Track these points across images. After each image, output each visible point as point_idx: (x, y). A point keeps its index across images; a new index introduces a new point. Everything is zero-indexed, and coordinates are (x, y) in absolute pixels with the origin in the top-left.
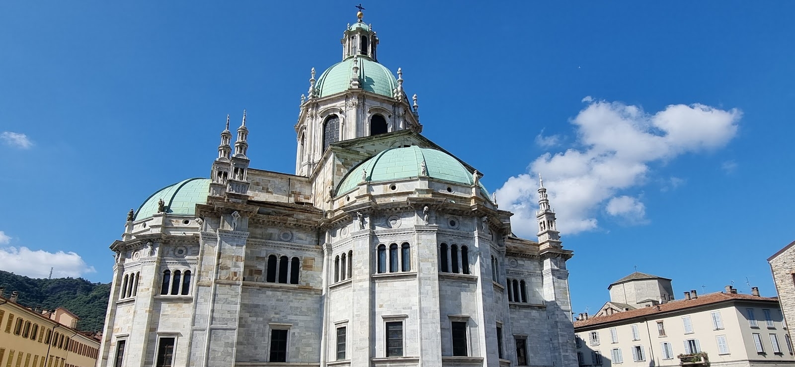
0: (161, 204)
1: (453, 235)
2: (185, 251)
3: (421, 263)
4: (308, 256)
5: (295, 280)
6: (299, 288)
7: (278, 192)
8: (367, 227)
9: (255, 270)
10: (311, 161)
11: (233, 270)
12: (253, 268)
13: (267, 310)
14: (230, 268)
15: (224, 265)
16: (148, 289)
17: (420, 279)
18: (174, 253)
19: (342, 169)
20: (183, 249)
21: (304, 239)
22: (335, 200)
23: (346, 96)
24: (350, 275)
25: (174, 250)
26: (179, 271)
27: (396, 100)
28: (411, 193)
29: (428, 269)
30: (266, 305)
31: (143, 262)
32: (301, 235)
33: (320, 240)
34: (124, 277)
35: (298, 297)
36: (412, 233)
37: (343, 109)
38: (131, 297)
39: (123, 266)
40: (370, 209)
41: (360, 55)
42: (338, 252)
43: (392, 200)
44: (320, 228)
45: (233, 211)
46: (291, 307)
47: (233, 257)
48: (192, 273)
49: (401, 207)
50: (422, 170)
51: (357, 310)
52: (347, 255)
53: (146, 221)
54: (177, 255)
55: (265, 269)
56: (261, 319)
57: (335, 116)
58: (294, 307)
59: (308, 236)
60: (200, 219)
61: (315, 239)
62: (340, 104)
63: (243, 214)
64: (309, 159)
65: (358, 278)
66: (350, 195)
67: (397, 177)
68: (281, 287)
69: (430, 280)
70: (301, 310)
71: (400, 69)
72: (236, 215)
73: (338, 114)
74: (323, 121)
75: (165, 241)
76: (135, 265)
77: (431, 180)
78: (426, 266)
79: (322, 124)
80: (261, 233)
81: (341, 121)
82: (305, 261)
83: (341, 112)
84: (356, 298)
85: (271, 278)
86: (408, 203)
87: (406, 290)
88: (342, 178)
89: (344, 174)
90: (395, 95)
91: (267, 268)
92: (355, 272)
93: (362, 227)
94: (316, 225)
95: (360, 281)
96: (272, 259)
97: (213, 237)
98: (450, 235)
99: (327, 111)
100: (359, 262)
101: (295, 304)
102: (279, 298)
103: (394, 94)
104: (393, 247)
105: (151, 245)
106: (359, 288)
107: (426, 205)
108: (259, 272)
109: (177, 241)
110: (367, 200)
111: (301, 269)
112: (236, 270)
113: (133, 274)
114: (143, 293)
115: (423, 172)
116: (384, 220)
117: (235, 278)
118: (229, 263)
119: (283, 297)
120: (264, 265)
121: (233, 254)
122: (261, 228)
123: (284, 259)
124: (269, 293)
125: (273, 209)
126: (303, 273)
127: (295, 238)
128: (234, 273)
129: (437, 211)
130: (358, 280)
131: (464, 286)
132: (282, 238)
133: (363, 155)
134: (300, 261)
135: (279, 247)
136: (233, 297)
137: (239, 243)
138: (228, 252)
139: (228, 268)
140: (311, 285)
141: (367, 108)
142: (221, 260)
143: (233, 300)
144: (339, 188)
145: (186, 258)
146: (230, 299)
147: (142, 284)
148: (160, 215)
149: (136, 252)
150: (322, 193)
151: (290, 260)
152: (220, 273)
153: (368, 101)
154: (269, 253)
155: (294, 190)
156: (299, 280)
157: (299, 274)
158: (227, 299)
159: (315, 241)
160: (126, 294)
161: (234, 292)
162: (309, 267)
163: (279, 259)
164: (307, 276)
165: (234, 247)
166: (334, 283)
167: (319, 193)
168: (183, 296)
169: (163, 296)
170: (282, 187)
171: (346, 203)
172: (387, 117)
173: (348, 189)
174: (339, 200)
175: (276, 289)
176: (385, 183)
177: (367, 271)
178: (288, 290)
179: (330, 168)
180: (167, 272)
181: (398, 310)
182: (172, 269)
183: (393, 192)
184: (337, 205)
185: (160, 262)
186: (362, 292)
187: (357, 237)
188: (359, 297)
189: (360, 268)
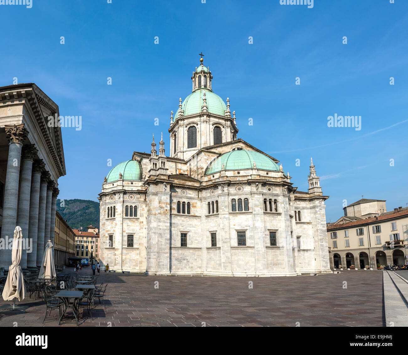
3: (255, 208)
4: (194, 201)
5: (189, 212)
6: (191, 216)
7: (171, 168)
8: (227, 191)
10: (182, 151)
11: (166, 208)
13: (178, 225)
15: (162, 206)
16: (121, 214)
17: (254, 215)
19: (207, 161)
20: (132, 196)
21: (191, 194)
22: (206, 176)
23: (200, 116)
24: (217, 211)
25: (129, 197)
26: (132, 206)
27: (226, 118)
28: (248, 176)
30: (178, 223)
31: (116, 202)
32: (191, 192)
33: (199, 194)
34: (107, 208)
35: (191, 220)
36: (249, 194)
37: (198, 123)
38: (113, 217)
39: (106, 203)
40: (228, 183)
42: (209, 200)
43: (238, 178)
44: (199, 189)
45: (164, 182)
46: (188, 224)
49: (244, 182)
51: (222, 226)
52: (215, 202)
53: (114, 182)
54: (130, 199)
56: (176, 229)
57: (194, 127)
59: (193, 193)
60: (147, 185)
61: (196, 193)
62: (196, 120)
64: (181, 149)
65: (222, 213)
66: (214, 175)
67: (240, 168)
68: (183, 215)
69: (259, 215)
72: (165, 184)
73: (196, 126)
74: (187, 129)
75: (124, 192)
76: (112, 203)
79: (186, 131)
81: (198, 130)
82: (193, 204)
84: (221, 221)
85: (179, 211)
86: (247, 181)
87: (247, 219)
89: (208, 163)
90: (226, 114)
91: (177, 207)
92: (220, 210)
93: (223, 191)
94: (197, 188)
95: (224, 214)
96: (179, 203)
98: (268, 195)
99: (189, 124)
101: (190, 223)
104: (239, 200)
105: (119, 195)
108: (174, 209)
109: (130, 193)
110: (225, 179)
111: (191, 208)
112: (167, 208)
113: (111, 207)
114: (118, 216)
115: (255, 166)
116: (234, 188)
117: (166, 212)
118: (164, 205)
119: (185, 220)
121: (165, 202)
122: (174, 189)
123: (184, 203)
124: (179, 218)
126: (192, 209)
127: (188, 193)
128: (166, 210)
131: (275, 217)
132: (182, 194)
133: (217, 154)
134: (191, 204)
135: (181, 198)
136: (166, 220)
137: (167, 197)
138: (163, 201)
139: (163, 208)
140: (196, 214)
141: (211, 123)
142: (160, 205)
143: (167, 221)
144: (207, 170)
145: (134, 200)
146: (165, 221)
147: (118, 212)
148: (121, 180)
149: (111, 197)
150: (195, 171)
151: (186, 203)
152: (161, 210)
153: (212, 119)
154: (177, 201)
155: (178, 168)
156: (191, 213)
157: (191, 209)
158: (164, 221)
159: (197, 195)
160: (110, 216)
161: (166, 218)
162: (194, 207)
163: (181, 203)
164: (194, 211)
165: (165, 199)
166: (208, 214)
167: (193, 170)
168: (135, 217)
169: (127, 217)
170: (173, 166)
171: (212, 178)
172: (222, 127)
173: (213, 172)
174: (208, 176)
175: (181, 216)
176: (234, 171)
177: (227, 210)
178: (186, 217)
179: (200, 160)
180: (127, 207)
181: (243, 227)
182: (129, 205)
183: (238, 175)
184: (207, 179)
185: (124, 202)
186: (225, 219)
187: (221, 195)
188: (223, 221)
189: (223, 209)
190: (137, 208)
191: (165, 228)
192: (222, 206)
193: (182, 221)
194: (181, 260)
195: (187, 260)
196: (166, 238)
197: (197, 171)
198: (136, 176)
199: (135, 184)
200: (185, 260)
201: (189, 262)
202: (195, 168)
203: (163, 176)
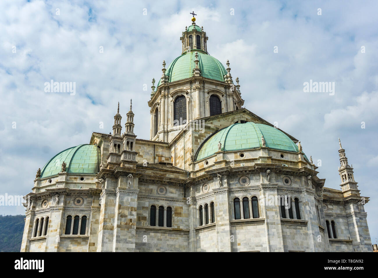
0: (64, 165)
1: (288, 190)
2: (82, 201)
3: (268, 212)
4: (177, 205)
5: (169, 224)
6: (173, 230)
7: (146, 155)
8: (226, 185)
9: (142, 217)
10: (166, 130)
11: (129, 217)
12: (140, 216)
13: (151, 247)
14: (127, 216)
15: (123, 214)
16: (56, 230)
17: (268, 224)
18: (74, 203)
19: (199, 140)
20: (80, 199)
21: (174, 193)
22: (195, 164)
23: (191, 82)
24: (213, 221)
25: (74, 200)
26: (78, 216)
27: (226, 83)
28: (256, 159)
29: (273, 216)
30: (150, 244)
31: (52, 209)
32: (173, 190)
33: (186, 193)
34: (35, 221)
35: (172, 237)
36: (259, 189)
37: (189, 91)
38: (42, 236)
39: (34, 212)
40: (227, 172)
41: (196, 49)
42: (201, 202)
43: (242, 165)
44: (185, 184)
45: (128, 173)
46: (168, 245)
47: (129, 208)
48: (87, 218)
49: (250, 169)
50: (263, 143)
51: (221, 247)
52: (209, 205)
53: (51, 178)
54: (76, 204)
55: (149, 216)
57: (183, 96)
58: (170, 245)
59: (177, 190)
60: (102, 179)
61: (182, 192)
62: (185, 88)
63: (135, 175)
64: (164, 128)
65: (220, 223)
66: (208, 160)
67: (244, 147)
68: (160, 230)
69: (275, 224)
70: (175, 247)
73: (185, 95)
74: (173, 100)
75: (68, 193)
76: (44, 211)
77: (269, 149)
78: (271, 214)
79: (172, 102)
80: (145, 189)
81: (188, 100)
82: (176, 210)
83: (187, 93)
84: (219, 238)
85: (153, 223)
86: (255, 168)
87: (257, 232)
88: (199, 146)
89: (200, 144)
90: (226, 80)
91: (150, 215)
92: (217, 219)
93: (222, 185)
94: (183, 182)
95: (222, 225)
96: (153, 207)
97: (113, 193)
98: (286, 190)
99: (176, 93)
100: (220, 211)
102: (159, 238)
103: (224, 79)
104: (245, 199)
105: (58, 197)
106: (222, 231)
107: (269, 169)
108: (144, 218)
109: (76, 194)
110: (223, 165)
111: (174, 216)
112: (131, 217)
113: (43, 219)
114: (52, 233)
115: (263, 144)
116: (237, 179)
117: (131, 223)
118: (126, 212)
119: (162, 237)
120: (148, 213)
121: (129, 206)
122: (145, 185)
123: (162, 208)
124: (152, 234)
125: (152, 171)
126: (175, 218)
127: (168, 192)
128: (130, 220)
129: (276, 173)
130: (220, 225)
132: (159, 192)
133: (213, 129)
134: (173, 209)
135: (157, 199)
136: (130, 238)
137: (133, 197)
138: (125, 204)
139: (125, 216)
140: (181, 227)
141: (206, 90)
142: (121, 210)
143: (130, 240)
144: (198, 154)
145: (83, 206)
146: (128, 239)
147: (52, 226)
148: (63, 174)
149: (44, 202)
150: (182, 157)
151: (165, 208)
152: (121, 220)
153: (207, 86)
154: (151, 204)
155: (158, 154)
156: (172, 224)
157: (172, 219)
158: (126, 239)
159: (182, 194)
160: (38, 234)
161: (130, 234)
162: (179, 214)
163: (157, 208)
164: (178, 221)
165: (130, 200)
166: (199, 227)
167: (179, 156)
168: (82, 236)
169: (67, 236)
170: (150, 151)
171: (205, 166)
172: (220, 96)
173: (206, 156)
174: (199, 163)
175: (156, 231)
176: (235, 152)
177: (227, 217)
178: (165, 231)
179: (189, 139)
180: (69, 217)
181: (252, 247)
182: (73, 215)
183: (242, 158)
184: (197, 167)
185: (65, 209)
186: (224, 234)
187: (218, 192)
188: (222, 238)
189: (222, 216)
190: (86, 219)
193: (158, 240)
197: (184, 157)
198: (90, 167)
199: (88, 179)
202: (182, 153)
203: (128, 164)
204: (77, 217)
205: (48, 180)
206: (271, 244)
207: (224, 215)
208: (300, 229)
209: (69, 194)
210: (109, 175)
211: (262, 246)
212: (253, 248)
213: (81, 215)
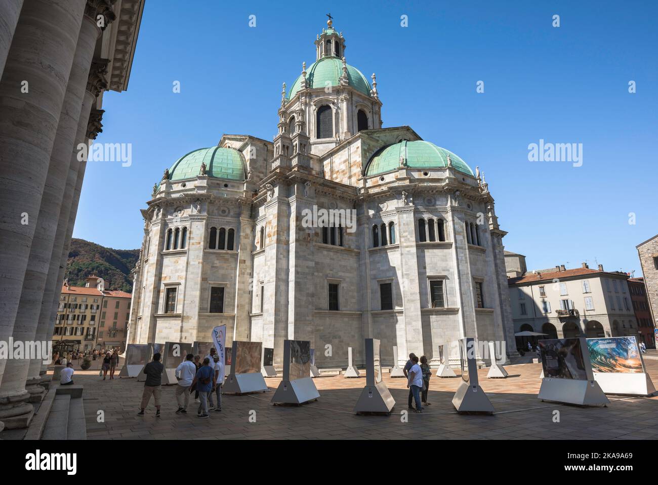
0: (204, 166)
1: (470, 216)
2: (227, 211)
3: (456, 236)
5: (341, 243)
6: (344, 250)
8: (411, 204)
13: (325, 267)
14: (305, 229)
15: (300, 226)
16: (200, 243)
17: (456, 248)
18: (218, 213)
19: (368, 153)
20: (226, 209)
22: (367, 179)
23: (339, 91)
24: (393, 242)
25: (218, 210)
26: (224, 229)
27: (373, 99)
28: (443, 180)
29: (461, 240)
30: (323, 263)
31: (192, 218)
32: (343, 206)
34: (167, 231)
35: (344, 258)
36: (445, 211)
37: (336, 101)
38: (179, 249)
39: (165, 220)
40: (414, 190)
41: (335, 56)
42: (376, 222)
43: (426, 184)
44: (355, 201)
45: (306, 181)
46: (340, 266)
48: (235, 231)
49: (437, 189)
50: (449, 163)
52: (387, 225)
53: (186, 181)
54: (221, 215)
55: (321, 232)
56: (321, 274)
57: (328, 107)
58: (342, 266)
59: (347, 206)
60: (270, 185)
62: (332, 96)
63: (313, 183)
65: (405, 244)
66: (385, 177)
67: (427, 165)
68: (333, 248)
69: (463, 249)
70: (347, 269)
71: (374, 74)
72: (308, 184)
73: (331, 105)
74: (317, 109)
75: (211, 200)
76: (179, 220)
77: (455, 171)
78: (459, 238)
79: (315, 112)
81: (334, 111)
83: (333, 103)
84: (404, 260)
85: (325, 241)
86: (443, 188)
87: (443, 256)
88: (368, 160)
89: (369, 158)
90: (372, 95)
92: (401, 240)
93: (407, 204)
94: (354, 198)
95: (407, 247)
97: (285, 201)
99: (321, 101)
101: (343, 263)
102: (332, 257)
103: (370, 94)
104: (431, 221)
106: (407, 253)
109: (221, 202)
110: (407, 182)
111: (345, 236)
112: (309, 231)
113: (177, 229)
114: (194, 246)
116: (423, 199)
117: (309, 238)
119: (335, 257)
120: (320, 229)
122: (316, 196)
124: (325, 253)
127: (338, 208)
129: (462, 196)
130: (403, 246)
132: (330, 207)
133: (381, 144)
136: (309, 255)
139: (303, 230)
140: (352, 247)
141: (354, 103)
142: (298, 222)
143: (310, 257)
144: (368, 169)
145: (229, 217)
147: (192, 238)
148: (204, 178)
149: (179, 209)
152: (299, 233)
156: (344, 244)
157: (344, 239)
158: (305, 256)
160: (172, 246)
161: (309, 251)
164: (348, 241)
168: (230, 252)
169: (211, 251)
171: (381, 182)
172: (367, 112)
173: (381, 171)
174: (372, 179)
175: (329, 250)
176: (419, 170)
177: (414, 239)
178: (337, 251)
179: (356, 151)
180: (214, 230)
181: (439, 271)
182: (218, 228)
183: (426, 177)
184: (370, 183)
185: (208, 220)
186: (410, 256)
187: (401, 211)
188: (407, 260)
189: (406, 237)
190: (234, 233)
191: (307, 270)
192: (404, 232)
193: (331, 259)
194: (329, 338)
195: (340, 337)
196: (308, 292)
198: (234, 173)
199: (234, 186)
200: (336, 338)
201: (342, 342)
202: (343, 167)
203: (303, 170)
204: (223, 231)
205: (180, 184)
206: (460, 269)
207: (409, 236)
208: (480, 255)
209: (212, 202)
210: (281, 180)
211: (449, 271)
212: (440, 273)
213: (227, 228)
